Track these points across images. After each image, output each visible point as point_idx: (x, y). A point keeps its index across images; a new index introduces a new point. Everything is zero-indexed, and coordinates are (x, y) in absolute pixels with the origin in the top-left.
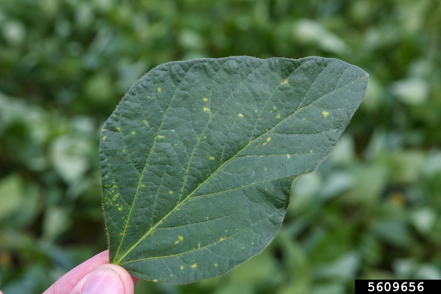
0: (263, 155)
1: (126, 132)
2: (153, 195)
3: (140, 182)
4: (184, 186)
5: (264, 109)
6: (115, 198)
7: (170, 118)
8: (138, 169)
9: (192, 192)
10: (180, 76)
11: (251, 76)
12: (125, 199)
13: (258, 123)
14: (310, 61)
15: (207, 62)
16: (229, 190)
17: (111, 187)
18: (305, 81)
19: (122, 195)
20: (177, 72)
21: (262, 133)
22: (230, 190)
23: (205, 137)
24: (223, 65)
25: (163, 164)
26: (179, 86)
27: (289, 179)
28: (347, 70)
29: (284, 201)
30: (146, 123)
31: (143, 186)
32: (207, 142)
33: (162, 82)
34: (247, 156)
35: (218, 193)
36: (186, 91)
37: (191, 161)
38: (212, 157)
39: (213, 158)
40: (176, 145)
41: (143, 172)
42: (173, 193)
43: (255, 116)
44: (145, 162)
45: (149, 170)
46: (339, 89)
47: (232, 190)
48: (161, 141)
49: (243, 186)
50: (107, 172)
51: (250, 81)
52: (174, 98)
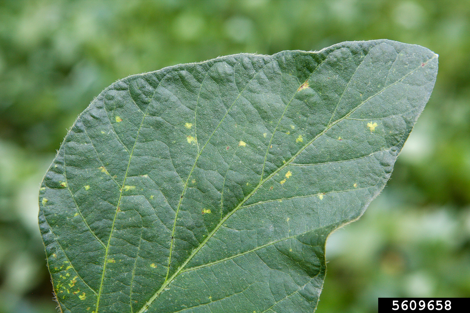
0: (282, 199)
1: (75, 189)
2: (127, 273)
3: (106, 256)
4: (172, 255)
5: (277, 130)
6: (72, 284)
7: (139, 159)
8: (100, 238)
9: (183, 263)
10: (146, 95)
11: (253, 84)
12: (87, 282)
13: (270, 153)
14: (339, 51)
15: (184, 70)
16: (237, 256)
17: (64, 268)
18: (335, 81)
19: (83, 277)
20: (141, 90)
21: (277, 166)
22: (239, 255)
23: (194, 182)
24: (209, 71)
25: (135, 227)
26: (146, 110)
27: (322, 233)
28: (402, 55)
29: (319, 266)
30: (104, 170)
31: (111, 261)
32: (197, 188)
33: (121, 107)
34: (259, 203)
35: (222, 260)
36: (158, 116)
37: (177, 218)
38: (207, 209)
39: (208, 211)
40: (152, 197)
41: (109, 242)
42: (156, 267)
43: (263, 142)
44: (110, 227)
45: (118, 237)
46: (391, 85)
47: (241, 254)
48: (130, 193)
49: (257, 248)
50: (55, 248)
51: (251, 91)
52: (141, 128)
